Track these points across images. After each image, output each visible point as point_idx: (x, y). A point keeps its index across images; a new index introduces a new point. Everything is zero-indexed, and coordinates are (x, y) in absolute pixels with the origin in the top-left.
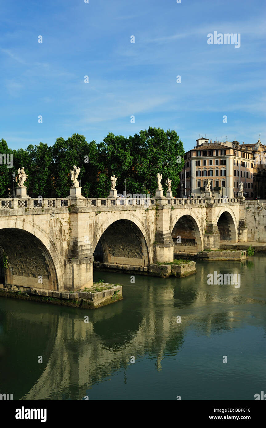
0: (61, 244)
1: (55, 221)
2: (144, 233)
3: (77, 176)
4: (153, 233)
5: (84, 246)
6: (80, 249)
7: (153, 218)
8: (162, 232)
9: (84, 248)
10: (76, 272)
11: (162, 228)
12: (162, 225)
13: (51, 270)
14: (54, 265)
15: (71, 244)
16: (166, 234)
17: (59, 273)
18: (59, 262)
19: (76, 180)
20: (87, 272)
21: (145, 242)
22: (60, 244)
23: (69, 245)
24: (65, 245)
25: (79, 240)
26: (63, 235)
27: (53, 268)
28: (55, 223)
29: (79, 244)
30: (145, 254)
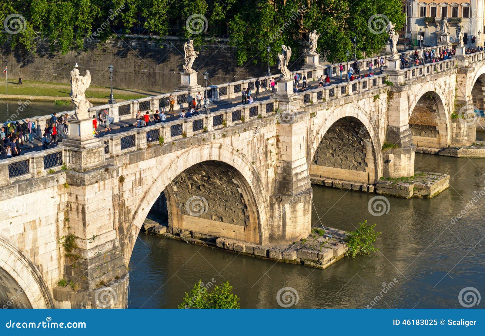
0: (267, 173)
1: (259, 139)
2: (372, 134)
3: (287, 63)
4: (383, 131)
5: (300, 173)
6: (294, 180)
7: (384, 108)
8: (398, 128)
9: (300, 177)
10: (289, 215)
11: (398, 122)
12: (399, 117)
13: (250, 214)
14: (256, 206)
15: (279, 171)
16: (404, 132)
17: (263, 217)
18: (264, 201)
19: (286, 67)
20: (304, 215)
21: (373, 147)
22: (265, 174)
23: (276, 173)
24: (271, 174)
25: (293, 166)
26: (268, 158)
27: (255, 210)
28: (259, 142)
29: (294, 172)
30: (371, 165)
